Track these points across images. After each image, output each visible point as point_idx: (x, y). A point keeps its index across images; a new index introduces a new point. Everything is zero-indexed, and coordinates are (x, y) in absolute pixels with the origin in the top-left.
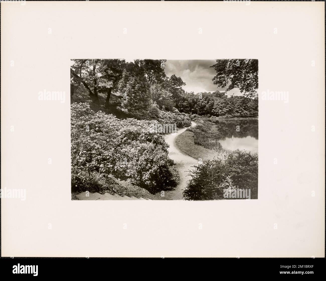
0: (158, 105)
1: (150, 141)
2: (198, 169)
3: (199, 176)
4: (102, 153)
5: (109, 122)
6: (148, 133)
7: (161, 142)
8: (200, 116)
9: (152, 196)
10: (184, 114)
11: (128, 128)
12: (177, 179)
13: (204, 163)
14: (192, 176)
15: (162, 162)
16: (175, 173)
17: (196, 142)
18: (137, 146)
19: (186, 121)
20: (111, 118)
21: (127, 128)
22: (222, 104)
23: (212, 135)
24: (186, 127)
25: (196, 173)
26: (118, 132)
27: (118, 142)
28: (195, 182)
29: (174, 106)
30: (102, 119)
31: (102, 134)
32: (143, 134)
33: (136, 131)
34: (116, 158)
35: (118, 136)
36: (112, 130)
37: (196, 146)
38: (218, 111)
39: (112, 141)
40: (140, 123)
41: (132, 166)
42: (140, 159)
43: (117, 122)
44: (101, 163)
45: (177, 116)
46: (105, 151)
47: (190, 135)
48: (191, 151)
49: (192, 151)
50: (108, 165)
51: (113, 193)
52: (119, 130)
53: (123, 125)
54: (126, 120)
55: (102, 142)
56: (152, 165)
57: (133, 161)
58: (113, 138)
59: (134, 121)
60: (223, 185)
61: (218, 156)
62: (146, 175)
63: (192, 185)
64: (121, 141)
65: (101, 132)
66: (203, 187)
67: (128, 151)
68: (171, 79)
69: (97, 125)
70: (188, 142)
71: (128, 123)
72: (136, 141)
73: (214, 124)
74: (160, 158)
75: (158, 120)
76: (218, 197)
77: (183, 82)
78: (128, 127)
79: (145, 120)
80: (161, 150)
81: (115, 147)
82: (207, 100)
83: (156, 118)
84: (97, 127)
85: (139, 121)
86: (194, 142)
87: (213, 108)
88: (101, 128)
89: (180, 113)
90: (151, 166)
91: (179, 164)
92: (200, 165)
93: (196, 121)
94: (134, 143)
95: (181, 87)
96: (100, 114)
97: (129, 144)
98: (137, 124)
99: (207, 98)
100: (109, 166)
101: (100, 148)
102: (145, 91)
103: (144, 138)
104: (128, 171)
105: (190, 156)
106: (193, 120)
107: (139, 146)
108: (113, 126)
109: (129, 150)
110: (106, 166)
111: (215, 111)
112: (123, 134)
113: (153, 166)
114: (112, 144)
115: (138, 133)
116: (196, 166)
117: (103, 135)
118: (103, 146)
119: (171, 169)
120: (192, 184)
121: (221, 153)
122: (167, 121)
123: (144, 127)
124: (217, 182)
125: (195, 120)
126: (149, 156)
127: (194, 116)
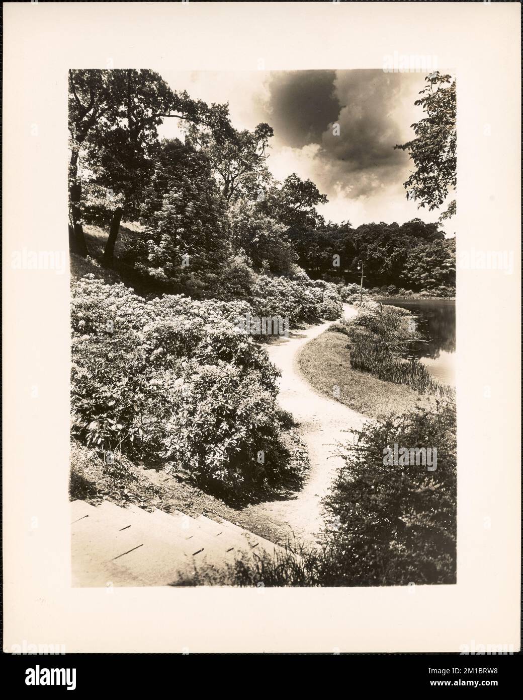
0: (250, 258)
1: (227, 357)
2: (363, 439)
3: (365, 458)
4: (95, 390)
5: (114, 306)
6: (222, 337)
7: (257, 361)
8: (367, 290)
9: (231, 511)
10: (321, 283)
11: (166, 322)
12: (303, 465)
13: (378, 421)
14: (345, 458)
15: (259, 417)
16: (297, 449)
17: (355, 363)
18: (190, 371)
19: (328, 304)
20: (121, 295)
21: (162, 322)
22: (429, 255)
23: (402, 342)
24: (327, 319)
25: (357, 450)
26: (139, 334)
27: (138, 360)
28: (351, 473)
29: (296, 262)
30: (96, 297)
31: (95, 337)
32: (209, 341)
33: (189, 330)
34: (132, 407)
35: (139, 344)
36: (123, 328)
37: (357, 374)
38: (419, 276)
39: (122, 358)
40: (199, 308)
41: (177, 427)
42: (199, 408)
43: (136, 306)
44: (92, 417)
45: (304, 289)
46: (102, 387)
47: (339, 342)
48: (343, 387)
49: (346, 387)
50: (111, 425)
51: (124, 501)
52: (143, 326)
53: (153, 315)
54: (162, 300)
55: (95, 360)
56: (231, 426)
57: (181, 414)
58: (125, 351)
59: (184, 303)
60: (431, 483)
61: (417, 402)
62: (215, 454)
63: (343, 483)
64: (147, 359)
65: (91, 334)
66: (376, 488)
67: (166, 387)
68: (286, 185)
69: (80, 314)
70: (333, 362)
71: (168, 309)
72: (190, 358)
73: (408, 311)
74: (255, 406)
75: (250, 301)
76: (417, 518)
77: (321, 193)
78: (167, 318)
79: (213, 301)
80: (257, 385)
81: (131, 376)
82: (388, 245)
83: (244, 295)
84: (82, 318)
85: (196, 303)
86: (351, 362)
87: (406, 268)
88: (92, 321)
89: (311, 281)
90: (230, 428)
91: (308, 424)
92: (367, 427)
93: (355, 303)
94: (184, 364)
95: (314, 206)
96: (90, 283)
97: (169, 365)
98: (192, 311)
99: (387, 238)
100: (113, 428)
101: (89, 376)
102: (213, 220)
103: (212, 350)
104: (167, 441)
105: (338, 400)
106: (348, 302)
107: (196, 373)
108: (126, 315)
109: (170, 382)
110: (106, 427)
111: (409, 275)
112: (153, 338)
113: (236, 429)
114: (124, 367)
115: (194, 336)
116: (356, 431)
117: (97, 342)
118: (98, 372)
119: (285, 437)
120: (345, 480)
121: (426, 395)
122: (274, 303)
123: (210, 319)
124: (415, 476)
125: (354, 301)
126: (224, 401)
127: (351, 290)
